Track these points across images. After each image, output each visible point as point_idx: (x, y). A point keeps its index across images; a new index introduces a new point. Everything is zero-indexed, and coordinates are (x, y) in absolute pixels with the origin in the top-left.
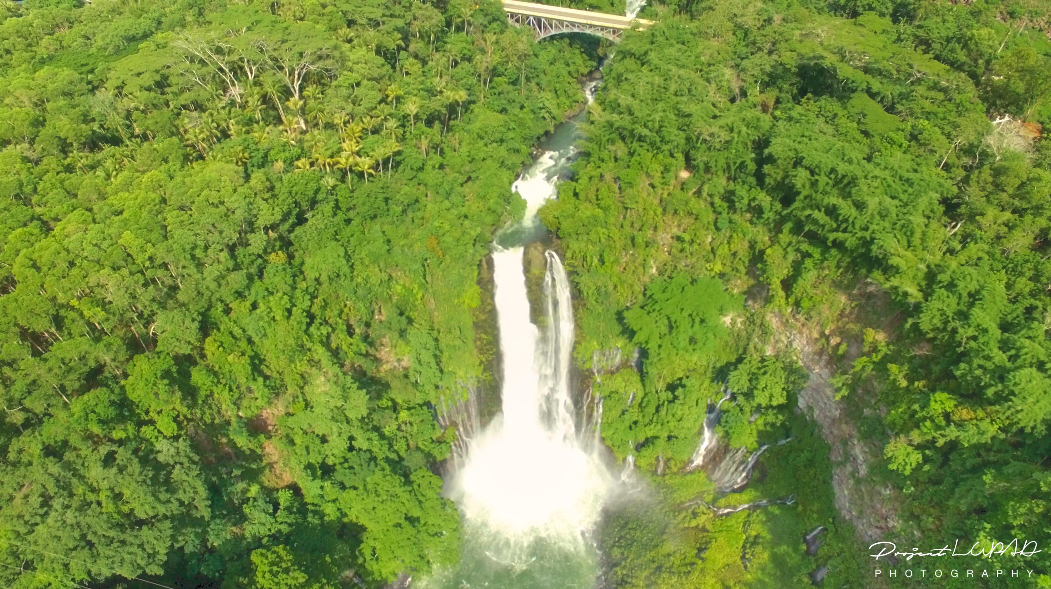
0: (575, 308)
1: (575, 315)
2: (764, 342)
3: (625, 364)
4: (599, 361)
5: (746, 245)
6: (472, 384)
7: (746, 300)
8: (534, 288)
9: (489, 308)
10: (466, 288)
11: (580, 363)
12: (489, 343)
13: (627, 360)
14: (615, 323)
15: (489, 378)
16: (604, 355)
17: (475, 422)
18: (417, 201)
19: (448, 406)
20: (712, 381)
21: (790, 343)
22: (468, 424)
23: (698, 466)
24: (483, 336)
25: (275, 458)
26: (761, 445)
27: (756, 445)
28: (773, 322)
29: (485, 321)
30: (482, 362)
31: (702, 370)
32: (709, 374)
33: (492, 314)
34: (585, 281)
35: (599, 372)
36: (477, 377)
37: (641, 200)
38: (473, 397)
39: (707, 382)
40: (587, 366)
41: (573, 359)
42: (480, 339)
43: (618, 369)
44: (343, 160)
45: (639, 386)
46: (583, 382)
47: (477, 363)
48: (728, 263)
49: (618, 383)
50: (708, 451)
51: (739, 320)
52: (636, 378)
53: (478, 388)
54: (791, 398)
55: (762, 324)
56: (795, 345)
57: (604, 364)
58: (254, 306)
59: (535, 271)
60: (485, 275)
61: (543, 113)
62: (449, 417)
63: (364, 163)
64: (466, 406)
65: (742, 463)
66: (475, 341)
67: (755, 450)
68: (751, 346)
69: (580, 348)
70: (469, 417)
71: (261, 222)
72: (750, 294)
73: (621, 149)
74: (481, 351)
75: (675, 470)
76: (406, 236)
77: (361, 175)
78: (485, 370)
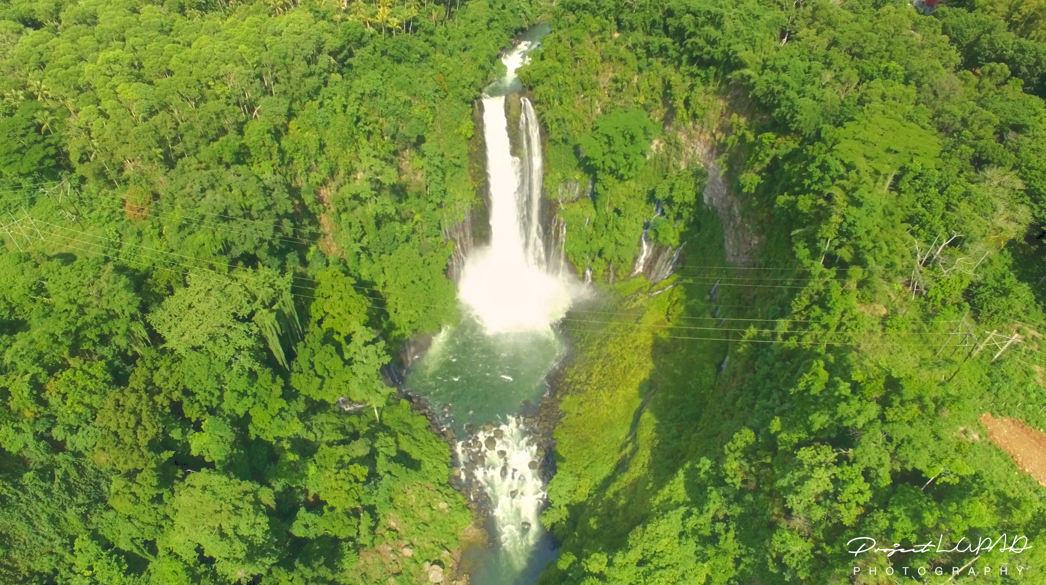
0: (543, 144)
1: (543, 150)
2: (679, 159)
3: (582, 195)
4: (562, 193)
5: (660, 80)
6: (467, 207)
7: (664, 126)
8: (513, 125)
9: (480, 142)
10: (463, 121)
11: (548, 194)
12: (480, 172)
13: (584, 192)
14: (573, 156)
15: (480, 203)
16: (566, 187)
17: (470, 240)
18: (428, 55)
19: (449, 223)
20: (648, 203)
21: (695, 152)
22: (465, 243)
23: (639, 273)
24: (476, 165)
25: (327, 230)
26: (681, 242)
27: (678, 243)
28: (682, 138)
29: (476, 152)
30: (474, 188)
31: (639, 196)
32: (645, 198)
33: (483, 146)
34: (549, 115)
35: (563, 202)
36: (471, 201)
37: (586, 52)
38: (467, 218)
39: (643, 204)
40: (553, 196)
41: (543, 190)
42: (473, 168)
43: (577, 199)
44: (379, 19)
45: (594, 210)
46: (551, 209)
47: (471, 188)
48: (649, 97)
49: (577, 208)
50: (646, 260)
51: (661, 145)
52: (591, 205)
53: (472, 211)
54: (699, 197)
55: (676, 142)
56: (697, 152)
57: (566, 195)
58: (321, 105)
59: (513, 113)
60: (477, 113)
61: (520, 13)
62: (450, 233)
63: (393, 22)
64: (463, 226)
65: (669, 259)
66: (469, 170)
67: (678, 247)
68: (671, 165)
69: (548, 180)
70: (465, 236)
71: (327, 47)
72: (667, 120)
73: (572, 18)
74: (474, 178)
75: (622, 278)
76: (422, 76)
77: (390, 30)
78: (477, 195)
